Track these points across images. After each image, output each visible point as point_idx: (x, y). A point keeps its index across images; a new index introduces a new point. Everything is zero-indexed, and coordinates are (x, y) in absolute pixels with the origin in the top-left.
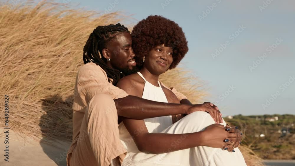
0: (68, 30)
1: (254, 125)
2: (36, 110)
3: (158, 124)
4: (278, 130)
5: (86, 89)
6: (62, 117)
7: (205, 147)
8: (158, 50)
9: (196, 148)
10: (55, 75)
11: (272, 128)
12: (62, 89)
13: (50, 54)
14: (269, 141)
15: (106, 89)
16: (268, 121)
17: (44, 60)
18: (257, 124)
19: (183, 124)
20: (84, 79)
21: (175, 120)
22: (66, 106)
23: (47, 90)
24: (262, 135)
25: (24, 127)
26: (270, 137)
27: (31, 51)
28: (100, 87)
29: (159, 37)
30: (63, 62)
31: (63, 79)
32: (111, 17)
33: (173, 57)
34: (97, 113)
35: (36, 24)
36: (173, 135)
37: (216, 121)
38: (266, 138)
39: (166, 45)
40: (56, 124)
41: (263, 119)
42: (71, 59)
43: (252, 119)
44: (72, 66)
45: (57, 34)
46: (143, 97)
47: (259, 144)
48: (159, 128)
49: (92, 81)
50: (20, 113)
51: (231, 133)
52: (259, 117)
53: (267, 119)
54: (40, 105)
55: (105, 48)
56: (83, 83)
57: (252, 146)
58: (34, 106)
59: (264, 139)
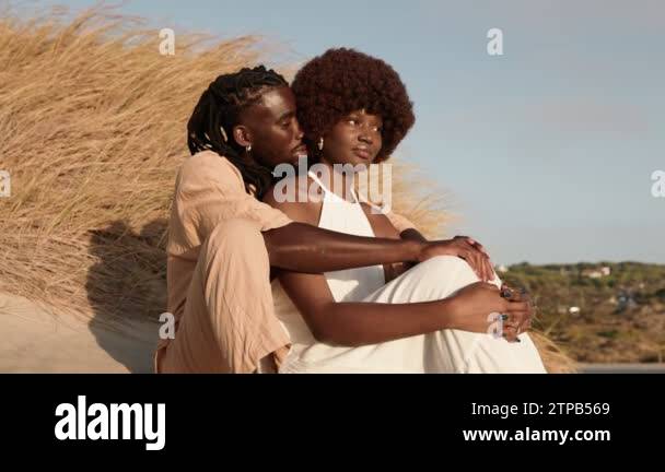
0: (148, 76)
1: (557, 285)
2: (78, 254)
3: (354, 284)
4: (608, 297)
5: (197, 208)
6: (136, 270)
7: (457, 332)
8: (352, 122)
9: (438, 333)
10: (119, 176)
11: (596, 293)
12: (134, 208)
13: (106, 128)
14: (589, 321)
15: (243, 209)
16: (587, 277)
17: (93, 144)
18: (563, 284)
19: (409, 285)
20: (193, 186)
21: (390, 276)
22: (144, 243)
23: (103, 210)
24: (574, 309)
25: (53, 291)
26: (591, 312)
27: (64, 122)
28: (230, 203)
29: (355, 95)
30: (136, 148)
31: (137, 186)
32: (239, 47)
33: (383, 136)
34: (227, 261)
35: (75, 63)
36: (389, 307)
37: (481, 276)
38: (582, 315)
39: (369, 112)
40: (123, 283)
41: (576, 273)
42: (154, 140)
43: (552, 272)
44: (156, 156)
45: (123, 85)
46: (321, 225)
47: (566, 329)
48: (356, 291)
49: (211, 190)
50: (44, 259)
51: (512, 301)
52: (568, 267)
53: (584, 274)
54: (87, 243)
55: (239, 123)
56: (193, 194)
57: (551, 334)
58: (73, 245)
59: (579, 318)
